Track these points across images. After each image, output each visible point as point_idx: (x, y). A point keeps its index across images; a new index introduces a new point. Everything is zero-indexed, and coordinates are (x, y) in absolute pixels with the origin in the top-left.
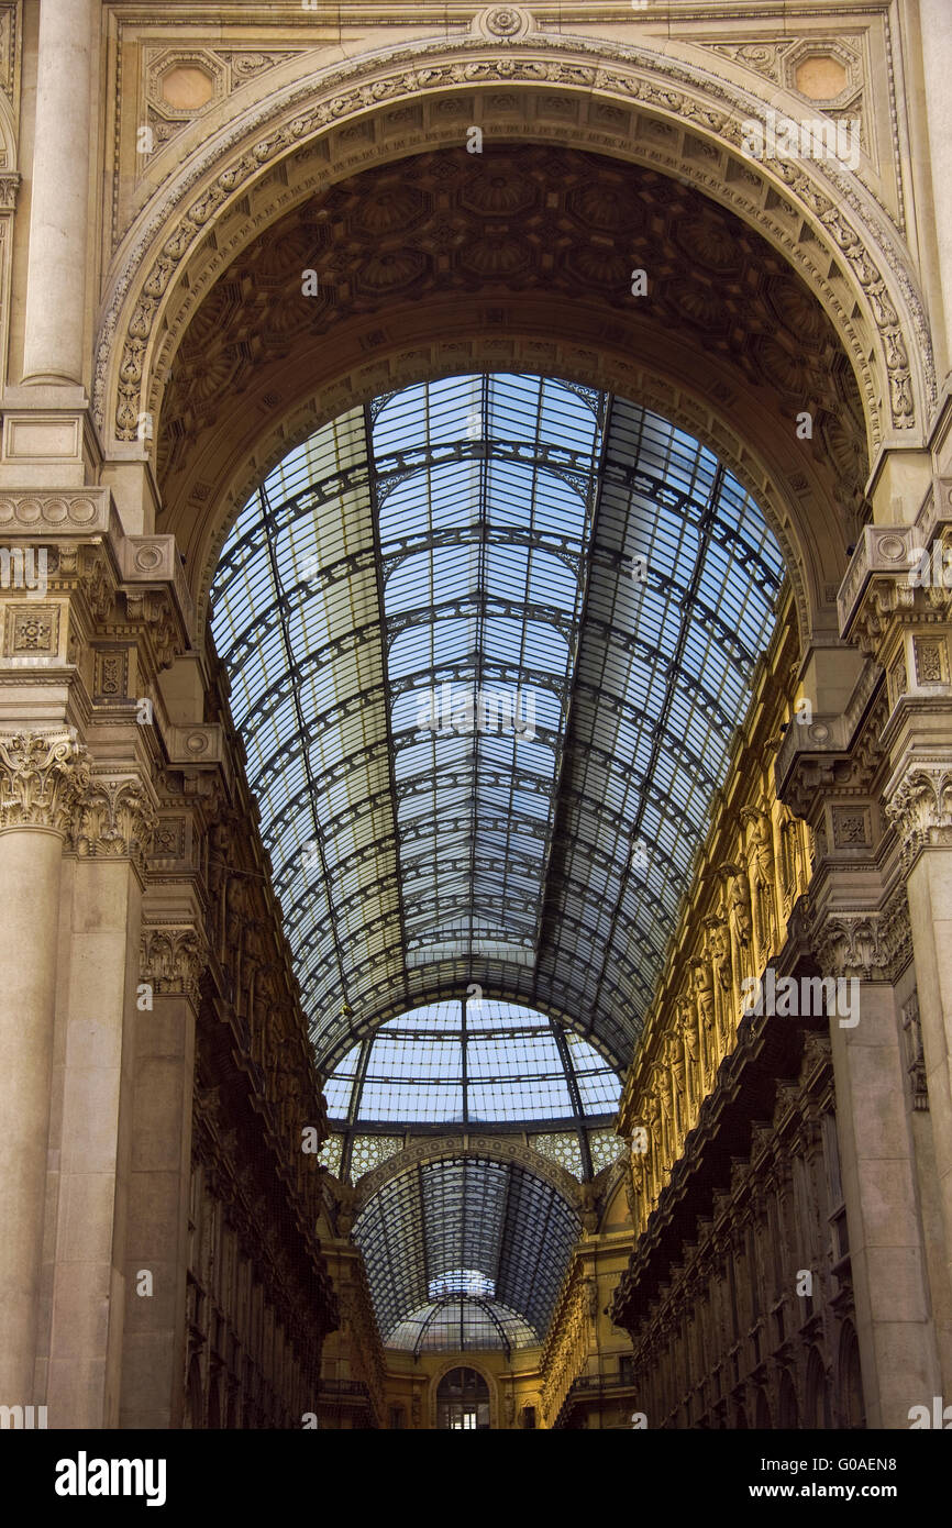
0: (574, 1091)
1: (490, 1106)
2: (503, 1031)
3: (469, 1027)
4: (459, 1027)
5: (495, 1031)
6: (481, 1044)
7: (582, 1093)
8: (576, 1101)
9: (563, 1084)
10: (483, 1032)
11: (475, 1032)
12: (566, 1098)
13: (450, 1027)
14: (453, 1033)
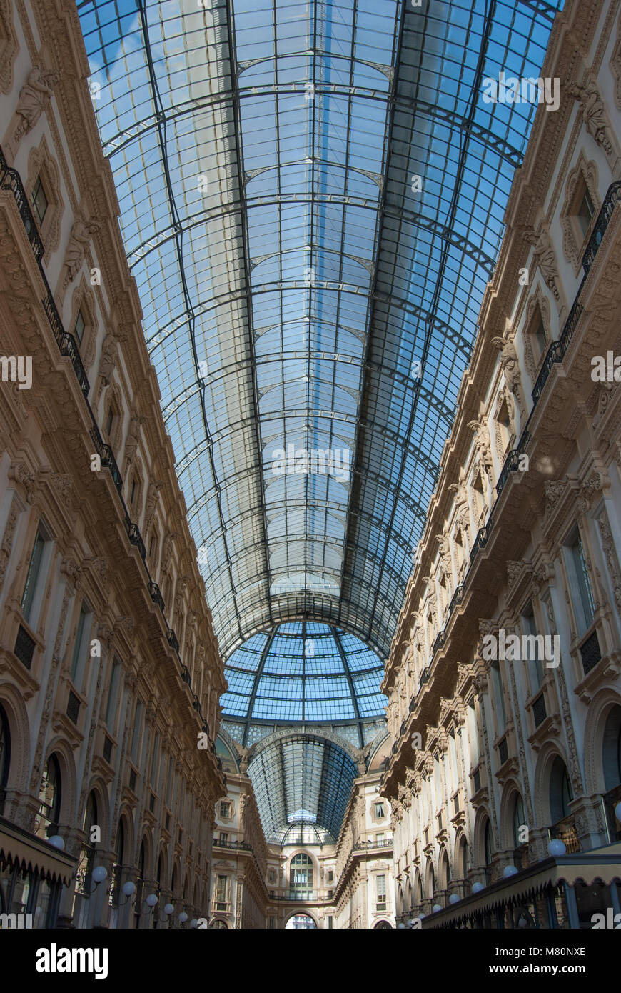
0: (356, 704)
1: (316, 712)
2: (322, 675)
3: (306, 673)
4: (301, 673)
5: (318, 675)
6: (312, 682)
7: (359, 706)
8: (357, 711)
9: (350, 701)
10: (312, 676)
11: (309, 676)
12: (351, 709)
13: (297, 673)
14: (299, 676)
